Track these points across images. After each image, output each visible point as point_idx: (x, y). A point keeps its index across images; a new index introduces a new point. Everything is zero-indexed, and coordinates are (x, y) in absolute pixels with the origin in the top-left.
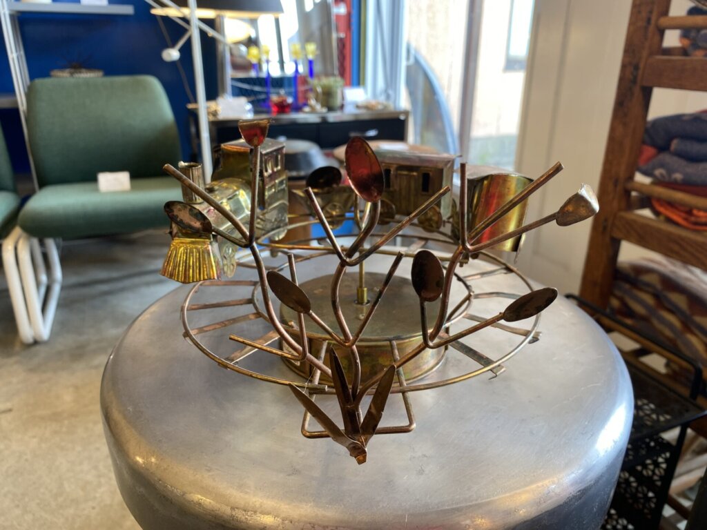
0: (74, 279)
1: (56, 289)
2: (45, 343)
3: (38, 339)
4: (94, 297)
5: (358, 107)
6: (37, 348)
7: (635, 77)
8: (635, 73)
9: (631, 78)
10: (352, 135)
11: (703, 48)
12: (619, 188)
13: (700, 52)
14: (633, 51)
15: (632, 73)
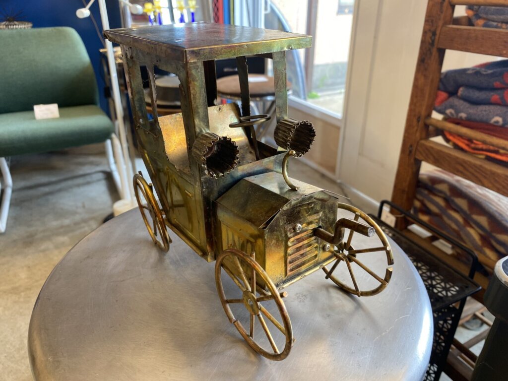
0: (22, 184)
1: (9, 192)
2: (3, 234)
4: (38, 197)
7: (433, 41)
8: (433, 38)
9: (431, 41)
10: (226, 70)
11: (484, 19)
12: (421, 123)
13: (481, 22)
14: (432, 21)
15: (431, 38)
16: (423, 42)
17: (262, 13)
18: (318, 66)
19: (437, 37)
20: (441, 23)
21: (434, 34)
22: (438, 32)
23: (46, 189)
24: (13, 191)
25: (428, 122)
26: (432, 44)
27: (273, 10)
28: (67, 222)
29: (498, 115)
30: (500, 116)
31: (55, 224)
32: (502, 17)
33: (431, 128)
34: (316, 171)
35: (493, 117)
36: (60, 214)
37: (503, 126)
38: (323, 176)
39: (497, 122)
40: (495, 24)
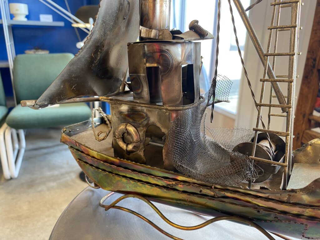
0: (31, 146)
1: (22, 152)
2: (16, 179)
3: (12, 177)
4: (40, 156)
6: (12, 181)
8: (314, 63)
12: (306, 119)
14: (313, 52)
15: (313, 63)
16: (306, 65)
19: (317, 62)
20: (319, 54)
21: (315, 60)
22: (318, 59)
23: (45, 151)
24: (26, 151)
25: (311, 118)
26: (314, 66)
28: (56, 173)
31: (48, 174)
33: (312, 122)
36: (53, 168)
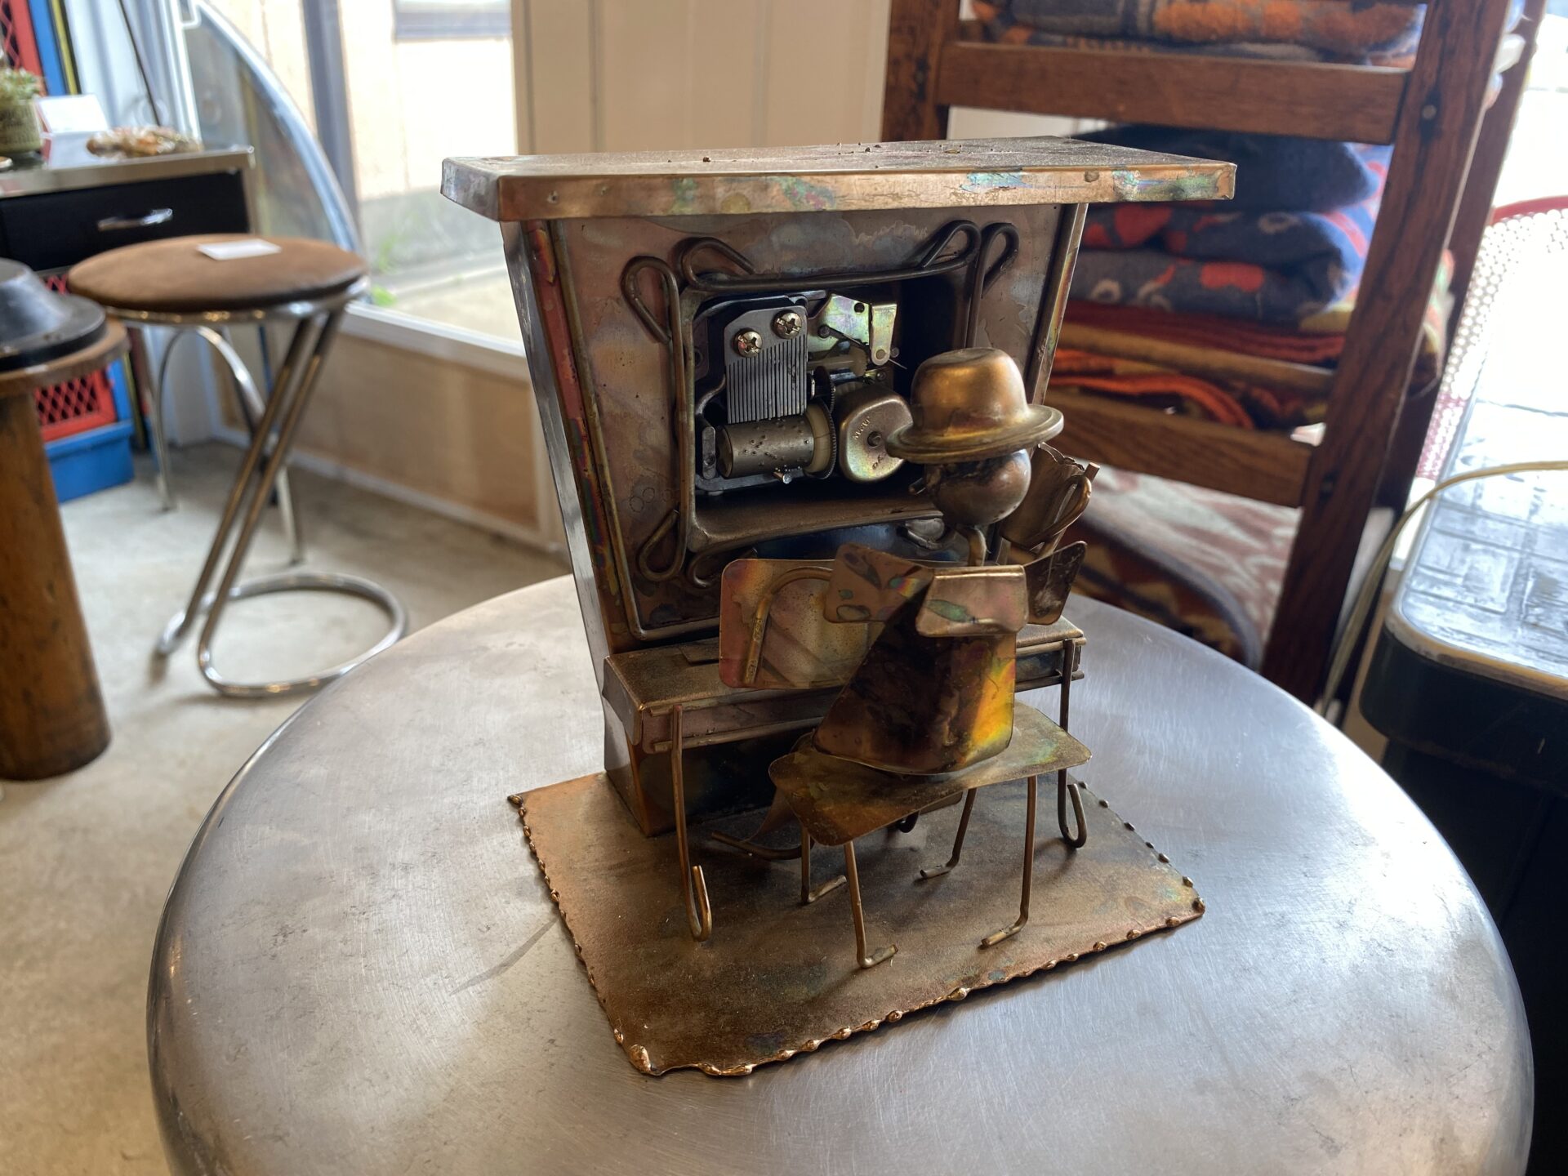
5: (94, 148)
7: (922, 87)
8: (920, 76)
9: (914, 87)
10: (104, 224)
11: (1026, 26)
13: (1019, 35)
14: (912, 31)
15: (914, 77)
16: (891, 91)
17: (177, 29)
18: (371, 202)
19: (932, 75)
20: (937, 36)
21: (922, 65)
22: (932, 62)
26: (921, 94)
27: (206, 21)
29: (1106, 276)
30: (1114, 278)
32: (1076, 21)
34: (475, 529)
35: (1096, 282)
37: (1119, 306)
38: (499, 539)
39: (1107, 294)
40: (1058, 39)
